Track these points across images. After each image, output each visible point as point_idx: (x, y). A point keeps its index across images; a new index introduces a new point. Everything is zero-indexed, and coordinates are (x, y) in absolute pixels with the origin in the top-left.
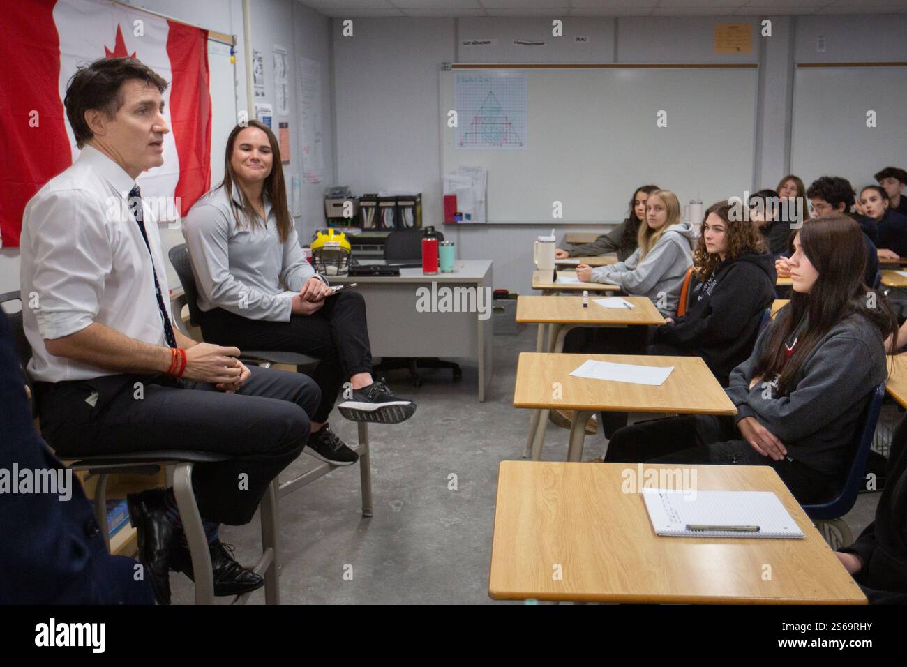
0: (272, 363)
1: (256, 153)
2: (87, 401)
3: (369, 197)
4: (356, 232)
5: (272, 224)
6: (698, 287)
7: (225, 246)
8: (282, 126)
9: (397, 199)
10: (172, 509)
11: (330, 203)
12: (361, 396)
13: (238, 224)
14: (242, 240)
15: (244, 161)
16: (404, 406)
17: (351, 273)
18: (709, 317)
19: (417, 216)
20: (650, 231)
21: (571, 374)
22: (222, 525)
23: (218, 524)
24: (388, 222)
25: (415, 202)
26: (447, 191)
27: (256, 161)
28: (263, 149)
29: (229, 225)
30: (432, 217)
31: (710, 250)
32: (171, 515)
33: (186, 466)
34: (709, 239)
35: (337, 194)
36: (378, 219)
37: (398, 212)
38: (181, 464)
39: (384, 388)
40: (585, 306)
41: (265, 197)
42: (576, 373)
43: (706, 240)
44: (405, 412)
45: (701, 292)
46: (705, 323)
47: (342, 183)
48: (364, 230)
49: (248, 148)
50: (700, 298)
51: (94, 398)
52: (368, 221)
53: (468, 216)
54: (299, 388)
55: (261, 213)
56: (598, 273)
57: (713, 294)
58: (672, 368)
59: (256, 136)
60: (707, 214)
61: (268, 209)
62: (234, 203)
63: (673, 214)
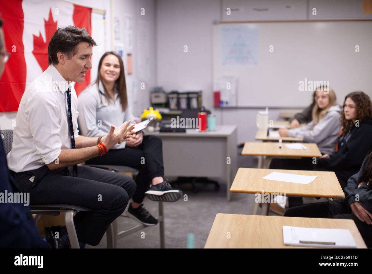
0: (115, 171)
1: (112, 68)
2: (30, 179)
3: (174, 93)
4: (166, 111)
5: (118, 103)
6: (342, 138)
7: (95, 113)
8: (129, 55)
9: (188, 93)
10: (64, 236)
11: (153, 95)
12: (156, 188)
13: (101, 102)
14: (103, 110)
15: (106, 71)
16: (176, 193)
17: (161, 131)
18: (347, 153)
19: (199, 102)
20: (320, 110)
21: (263, 178)
22: (87, 244)
23: (85, 244)
24: (184, 105)
25: (198, 95)
26: (216, 89)
27: (112, 72)
28: (115, 66)
29: (97, 102)
30: (207, 103)
31: (347, 118)
32: (64, 238)
33: (71, 211)
34: (347, 112)
35: (157, 91)
36: (178, 104)
37: (189, 100)
38: (69, 211)
39: (168, 185)
40: (280, 147)
41: (115, 89)
42: (266, 178)
43: (345, 113)
44: (177, 196)
45: (343, 141)
46: (344, 156)
47: (160, 84)
48: (171, 110)
49: (109, 65)
50: (342, 144)
51: (33, 179)
52: (173, 105)
53: (227, 103)
54: (126, 182)
55: (112, 96)
56: (293, 132)
57: (349, 141)
58: (317, 176)
59: (112, 59)
60: (346, 98)
61: (116, 95)
62: (100, 92)
63: (332, 100)
